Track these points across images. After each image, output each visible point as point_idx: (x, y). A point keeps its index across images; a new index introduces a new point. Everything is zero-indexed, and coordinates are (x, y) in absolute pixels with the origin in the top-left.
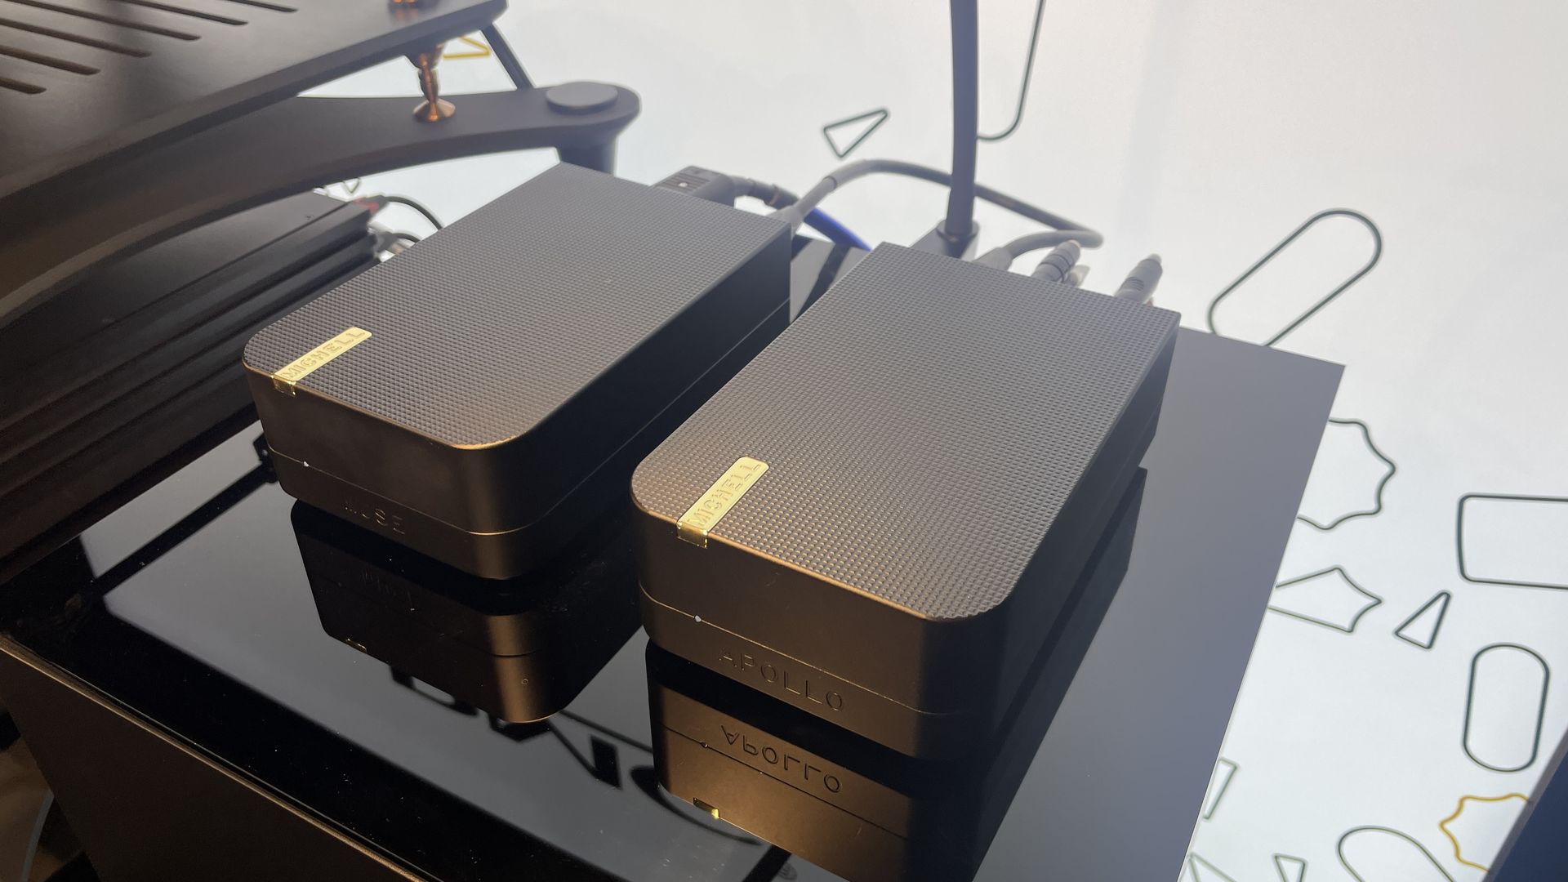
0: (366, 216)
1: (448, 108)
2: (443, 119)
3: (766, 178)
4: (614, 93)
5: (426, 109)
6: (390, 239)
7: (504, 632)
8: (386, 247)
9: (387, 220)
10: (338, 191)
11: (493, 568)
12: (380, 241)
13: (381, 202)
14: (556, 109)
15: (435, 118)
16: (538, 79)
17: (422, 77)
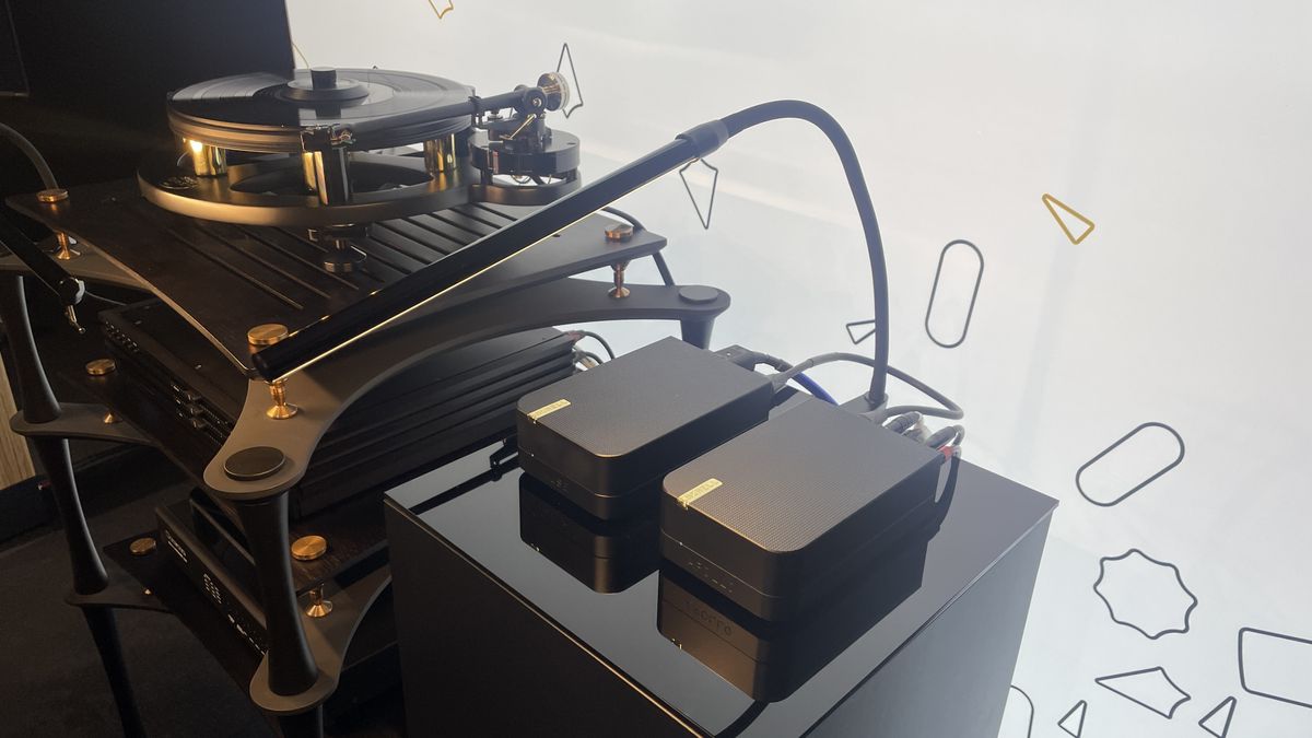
0: (573, 343)
1: (626, 292)
2: (623, 297)
3: (777, 356)
4: (717, 294)
5: (615, 292)
6: (583, 356)
7: (601, 543)
8: (579, 360)
9: (583, 345)
10: (563, 328)
11: (602, 513)
12: (577, 355)
13: (582, 334)
14: (683, 299)
15: (618, 297)
16: (677, 281)
17: (615, 275)
